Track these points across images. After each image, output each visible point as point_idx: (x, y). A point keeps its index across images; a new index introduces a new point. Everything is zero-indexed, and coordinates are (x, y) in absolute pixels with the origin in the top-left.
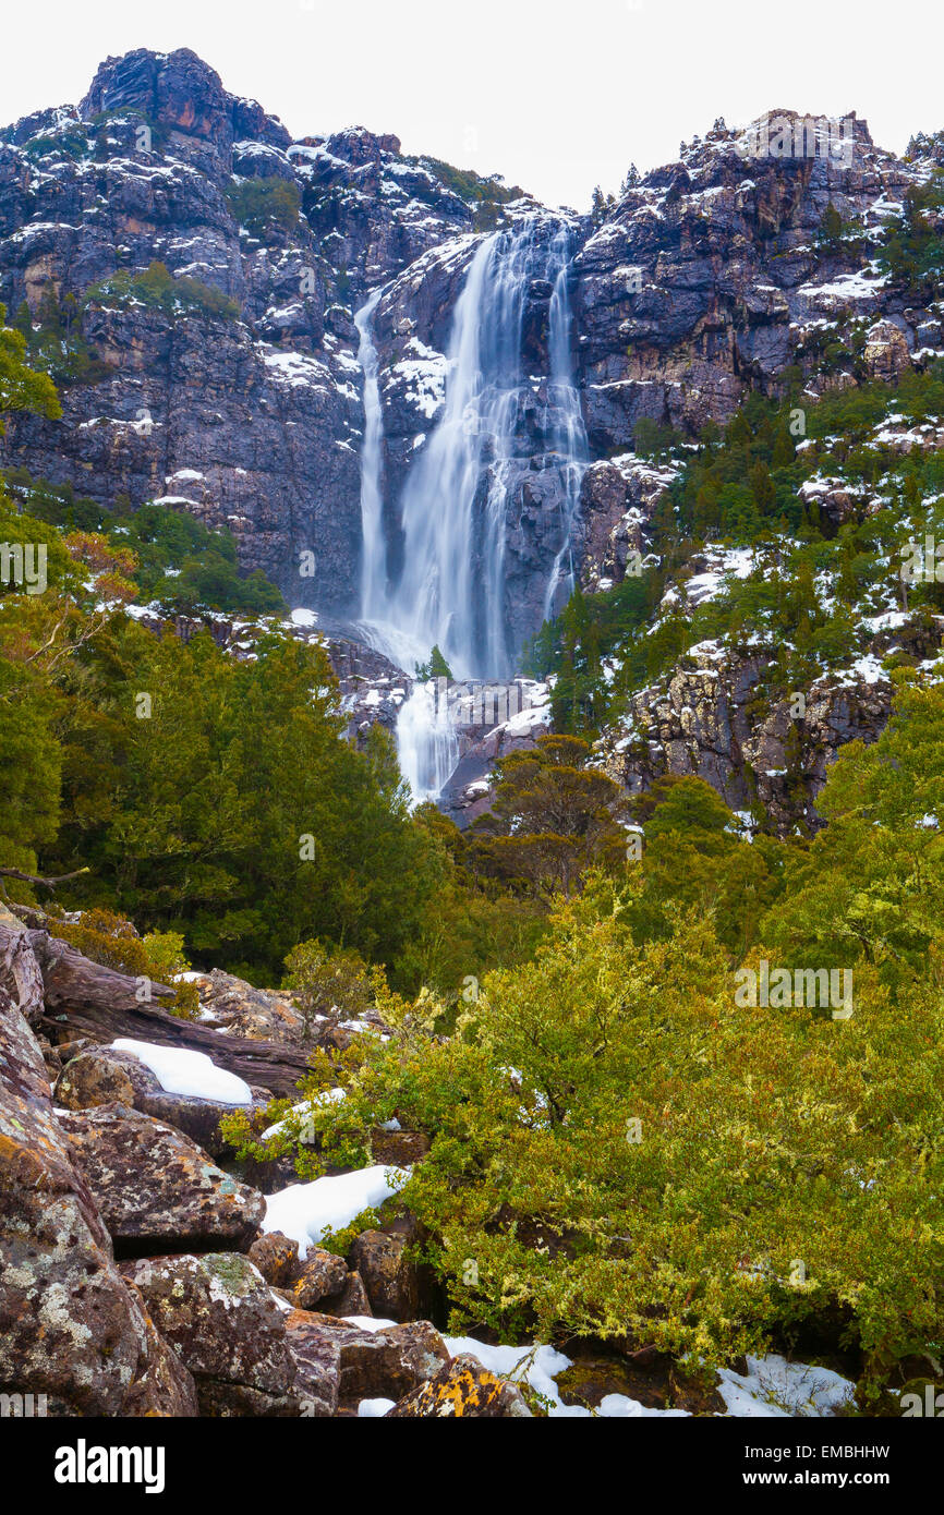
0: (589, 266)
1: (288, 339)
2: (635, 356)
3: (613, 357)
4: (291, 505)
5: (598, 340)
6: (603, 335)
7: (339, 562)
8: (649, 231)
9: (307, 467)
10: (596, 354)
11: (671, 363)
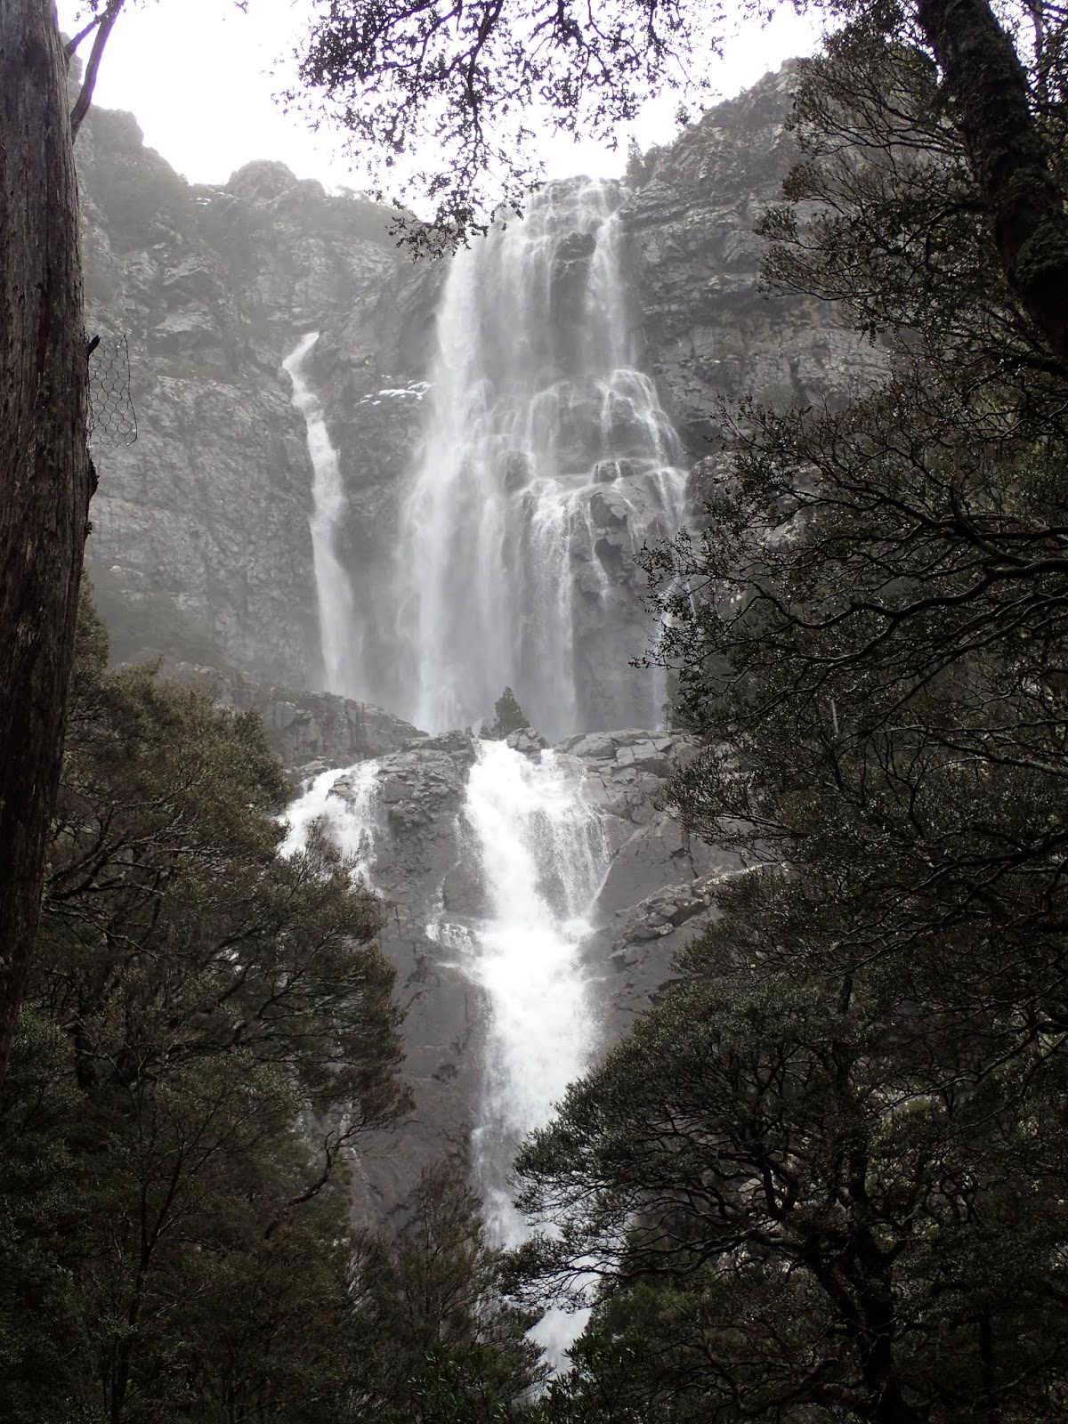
0: (644, 216)
1: (189, 352)
2: (732, 325)
3: (699, 330)
4: (206, 559)
5: (674, 307)
6: (680, 300)
7: (288, 651)
8: (729, 162)
9: (230, 508)
10: (672, 326)
11: (789, 332)
